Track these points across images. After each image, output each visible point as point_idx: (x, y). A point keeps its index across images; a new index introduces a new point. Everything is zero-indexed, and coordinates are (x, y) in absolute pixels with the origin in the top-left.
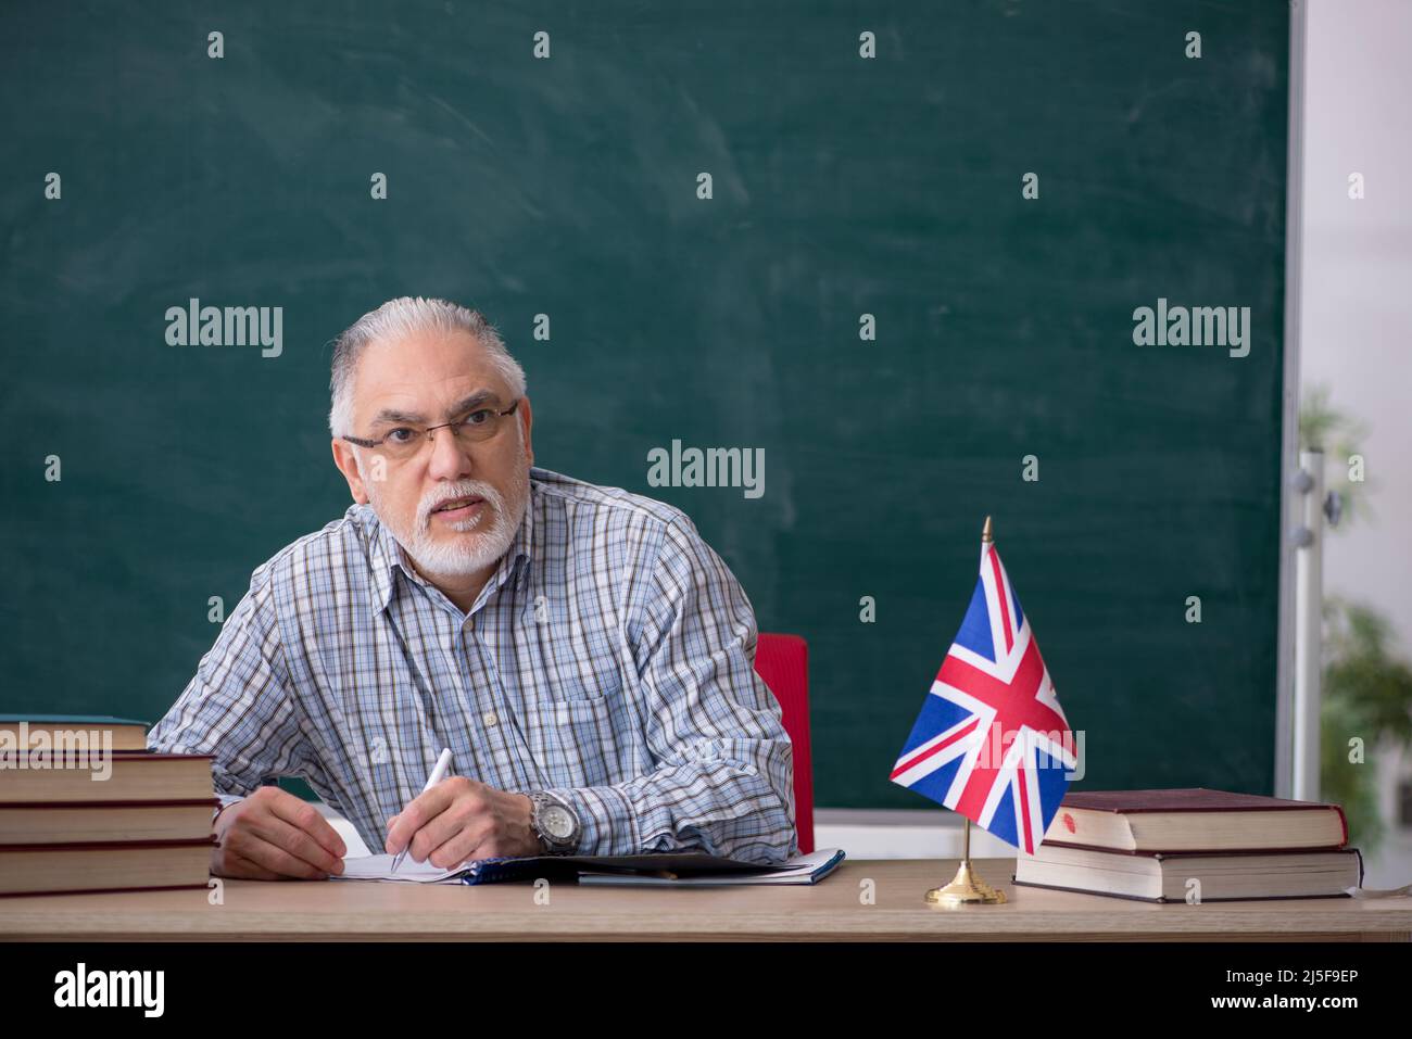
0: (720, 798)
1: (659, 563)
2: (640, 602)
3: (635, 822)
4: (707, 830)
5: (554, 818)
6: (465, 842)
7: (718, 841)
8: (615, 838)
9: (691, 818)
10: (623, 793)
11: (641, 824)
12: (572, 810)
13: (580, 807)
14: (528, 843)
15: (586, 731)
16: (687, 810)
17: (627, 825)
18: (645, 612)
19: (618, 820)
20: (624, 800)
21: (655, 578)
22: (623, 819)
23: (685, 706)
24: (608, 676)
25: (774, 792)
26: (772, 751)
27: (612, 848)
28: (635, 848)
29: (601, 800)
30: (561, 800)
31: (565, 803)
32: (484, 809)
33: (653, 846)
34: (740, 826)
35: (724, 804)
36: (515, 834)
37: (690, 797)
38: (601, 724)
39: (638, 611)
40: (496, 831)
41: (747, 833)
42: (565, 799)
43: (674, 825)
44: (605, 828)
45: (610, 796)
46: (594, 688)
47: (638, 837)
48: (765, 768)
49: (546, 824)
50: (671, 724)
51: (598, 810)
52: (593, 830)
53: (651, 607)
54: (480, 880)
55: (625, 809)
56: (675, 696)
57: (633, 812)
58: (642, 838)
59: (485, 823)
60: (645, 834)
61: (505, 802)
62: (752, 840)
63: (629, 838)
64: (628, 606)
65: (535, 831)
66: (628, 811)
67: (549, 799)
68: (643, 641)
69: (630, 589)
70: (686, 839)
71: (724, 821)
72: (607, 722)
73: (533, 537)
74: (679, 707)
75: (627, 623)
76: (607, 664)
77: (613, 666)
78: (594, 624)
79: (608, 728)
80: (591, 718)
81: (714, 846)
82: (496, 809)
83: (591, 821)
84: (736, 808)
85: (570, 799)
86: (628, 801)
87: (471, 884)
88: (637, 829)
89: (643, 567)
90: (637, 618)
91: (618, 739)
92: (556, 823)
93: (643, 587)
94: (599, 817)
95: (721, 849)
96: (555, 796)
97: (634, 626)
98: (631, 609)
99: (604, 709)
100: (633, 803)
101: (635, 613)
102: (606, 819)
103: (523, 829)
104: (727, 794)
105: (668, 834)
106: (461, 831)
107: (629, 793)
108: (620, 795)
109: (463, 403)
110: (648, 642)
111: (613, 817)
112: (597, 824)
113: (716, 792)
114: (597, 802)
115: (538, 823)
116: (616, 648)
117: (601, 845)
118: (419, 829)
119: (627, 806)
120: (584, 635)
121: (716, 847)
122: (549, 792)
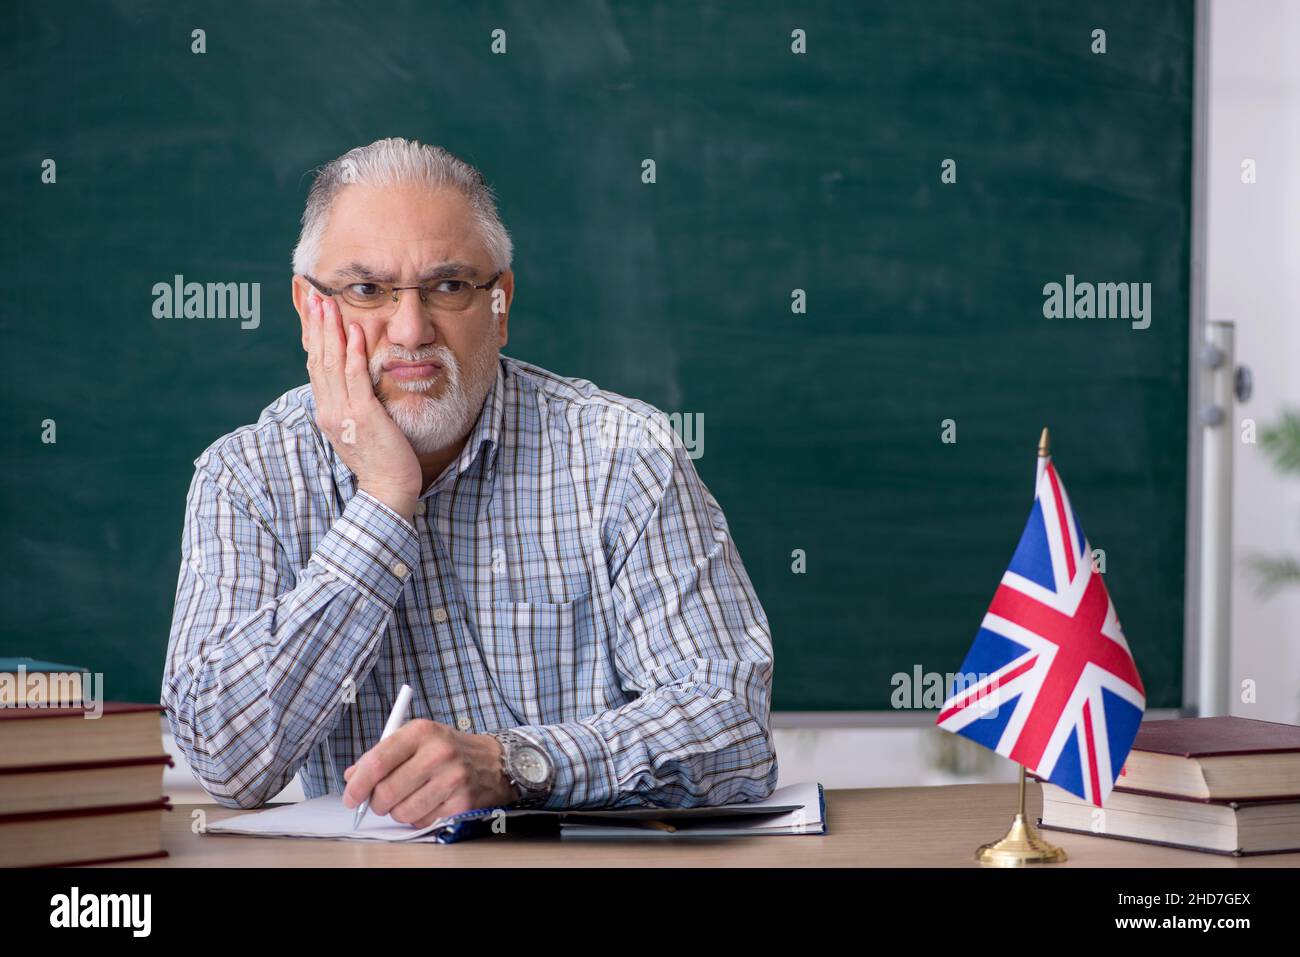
0: (696, 731)
1: (638, 459)
2: (617, 499)
3: (610, 761)
4: (689, 764)
5: (526, 761)
6: (433, 793)
7: (698, 776)
8: (590, 780)
9: (670, 751)
10: (595, 731)
11: (616, 764)
12: (544, 750)
13: (553, 747)
14: (500, 791)
15: (545, 638)
16: (664, 742)
17: (602, 765)
18: (623, 510)
19: (592, 760)
20: (596, 738)
21: (635, 474)
22: (597, 759)
23: (662, 616)
24: (576, 580)
25: (753, 719)
26: (751, 674)
27: (587, 791)
28: (612, 790)
29: (573, 739)
30: (531, 739)
31: (535, 743)
32: (453, 757)
33: (631, 787)
34: (720, 759)
35: (702, 737)
36: (487, 782)
37: (665, 729)
38: (564, 632)
39: (615, 509)
40: (467, 780)
41: (727, 767)
42: (535, 738)
43: (651, 762)
44: (580, 770)
45: (581, 734)
46: (561, 591)
47: (614, 779)
48: (743, 693)
49: (519, 768)
50: (644, 636)
51: (571, 750)
52: (568, 772)
53: (630, 506)
54: (457, 837)
55: (599, 748)
56: (651, 605)
57: (607, 751)
58: (619, 780)
59: (455, 772)
60: (621, 775)
61: (472, 746)
62: (731, 775)
63: (605, 781)
64: (604, 504)
65: (507, 777)
66: (602, 749)
67: (519, 740)
68: (620, 543)
69: (608, 486)
70: (664, 776)
71: (703, 754)
72: (571, 631)
73: (503, 420)
74: (655, 617)
75: (604, 522)
76: (576, 566)
77: (583, 569)
78: (567, 522)
79: (571, 639)
80: (554, 623)
81: (693, 782)
82: (466, 755)
83: (565, 762)
84: (715, 741)
85: (540, 737)
86: (601, 739)
87: (448, 842)
88: (612, 769)
89: (621, 463)
90: (614, 516)
91: (578, 652)
92: (528, 766)
93: (621, 484)
94: (573, 758)
95: (701, 785)
96: (523, 735)
97: (611, 525)
98: (608, 508)
99: (570, 615)
100: (606, 740)
101: (612, 511)
102: (581, 760)
103: (493, 776)
104: (704, 726)
105: (647, 771)
106: (427, 782)
107: (600, 728)
108: (591, 732)
109: (435, 270)
110: (625, 544)
111: (588, 757)
112: (572, 765)
113: (692, 724)
114: (569, 740)
115: (510, 768)
116: (588, 551)
117: (576, 789)
118: (380, 781)
119: (601, 744)
120: (555, 532)
121: (696, 783)
122: (517, 732)
